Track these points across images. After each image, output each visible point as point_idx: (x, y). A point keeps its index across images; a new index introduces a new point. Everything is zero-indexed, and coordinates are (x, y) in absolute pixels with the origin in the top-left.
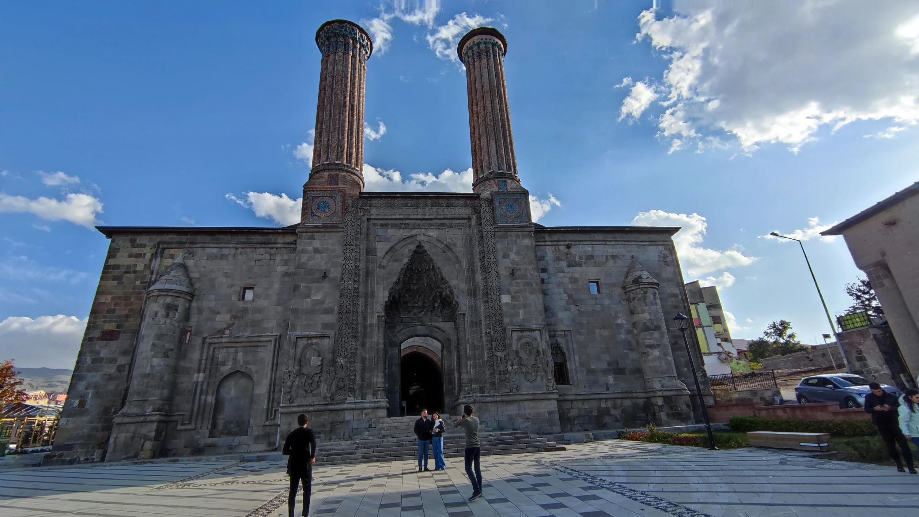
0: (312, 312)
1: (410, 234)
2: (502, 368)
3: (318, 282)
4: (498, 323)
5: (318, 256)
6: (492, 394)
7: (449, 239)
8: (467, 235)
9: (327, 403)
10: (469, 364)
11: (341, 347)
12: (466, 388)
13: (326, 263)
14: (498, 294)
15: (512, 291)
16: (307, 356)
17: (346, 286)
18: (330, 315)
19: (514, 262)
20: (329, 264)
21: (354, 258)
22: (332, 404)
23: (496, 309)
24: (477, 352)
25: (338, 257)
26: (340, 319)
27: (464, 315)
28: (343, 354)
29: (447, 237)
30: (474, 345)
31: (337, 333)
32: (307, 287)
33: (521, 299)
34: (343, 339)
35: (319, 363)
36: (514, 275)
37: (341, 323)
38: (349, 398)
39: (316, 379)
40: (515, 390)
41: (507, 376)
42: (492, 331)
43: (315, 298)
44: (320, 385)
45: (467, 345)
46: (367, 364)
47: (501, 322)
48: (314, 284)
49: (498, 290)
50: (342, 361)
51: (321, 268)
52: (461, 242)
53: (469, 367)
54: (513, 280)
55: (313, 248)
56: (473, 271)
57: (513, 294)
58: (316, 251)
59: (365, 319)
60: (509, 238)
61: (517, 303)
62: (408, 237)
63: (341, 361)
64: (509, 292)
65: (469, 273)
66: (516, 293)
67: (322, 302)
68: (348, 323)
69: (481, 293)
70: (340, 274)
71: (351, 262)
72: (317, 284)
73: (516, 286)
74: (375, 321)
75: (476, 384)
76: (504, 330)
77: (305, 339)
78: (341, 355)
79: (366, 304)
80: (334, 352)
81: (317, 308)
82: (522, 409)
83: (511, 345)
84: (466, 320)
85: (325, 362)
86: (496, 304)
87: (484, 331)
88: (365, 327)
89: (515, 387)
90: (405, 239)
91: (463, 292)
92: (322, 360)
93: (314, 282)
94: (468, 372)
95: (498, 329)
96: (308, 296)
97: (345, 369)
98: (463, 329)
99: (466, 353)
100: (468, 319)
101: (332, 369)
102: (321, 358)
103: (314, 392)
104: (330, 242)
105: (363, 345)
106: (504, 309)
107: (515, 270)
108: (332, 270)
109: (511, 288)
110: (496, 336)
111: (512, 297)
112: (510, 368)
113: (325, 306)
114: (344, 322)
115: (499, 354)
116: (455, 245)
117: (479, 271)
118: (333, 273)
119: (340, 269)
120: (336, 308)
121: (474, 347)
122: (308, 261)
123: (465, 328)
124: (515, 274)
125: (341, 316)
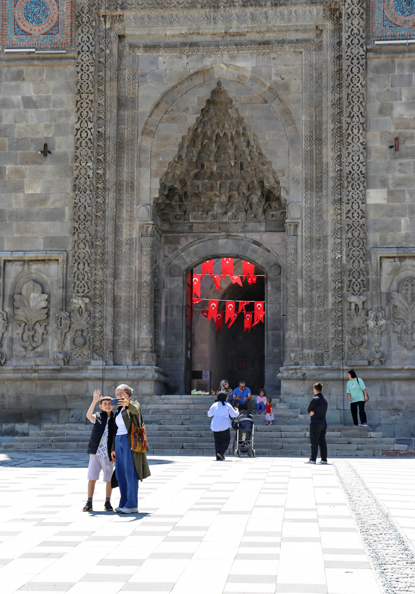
0: (27, 216)
1: (200, 66)
2: (357, 322)
3: (35, 162)
4: (356, 243)
5: (31, 112)
6: (336, 367)
7: (277, 74)
8: (311, 66)
9: (59, 367)
10: (300, 313)
11: (78, 279)
12: (293, 355)
13: (47, 127)
14: (362, 188)
15: (390, 182)
16: (24, 292)
17: (83, 171)
18: (57, 223)
19: (402, 123)
20: (53, 129)
21: (95, 119)
22: (68, 370)
23: (356, 215)
24: (315, 294)
25: (67, 114)
26: (75, 231)
27: (296, 226)
28: (81, 290)
29: (273, 71)
30: (312, 281)
31: (70, 254)
32: (16, 171)
33: (407, 196)
34: (81, 266)
35: (44, 304)
36: (397, 150)
37: (76, 237)
38: (93, 362)
39: (40, 330)
40: (376, 362)
41: (366, 337)
42: (344, 258)
43: (30, 192)
44: (47, 339)
45: (299, 281)
46: (123, 308)
47: (364, 241)
48: (27, 166)
49: (362, 179)
50: (80, 302)
51: (40, 136)
52: (299, 81)
53: (299, 319)
54: (396, 158)
55: (23, 98)
56: (319, 140)
57: (391, 188)
58: (28, 103)
59: (117, 230)
60: (397, 72)
61: (397, 204)
62: (197, 73)
63: (78, 302)
64: (384, 183)
65: (311, 145)
66: (399, 185)
67: (43, 199)
68: (88, 238)
69: (331, 184)
70: (73, 149)
71: (90, 125)
72: (33, 167)
73: (400, 171)
74: (135, 234)
75: (311, 348)
76: (367, 255)
77: (18, 263)
78: (78, 292)
79: (118, 202)
80: (65, 287)
81: (36, 209)
82: (389, 393)
83: (378, 283)
84: (299, 234)
85: (53, 301)
86: (355, 207)
87: (330, 255)
88: (117, 245)
89: (378, 356)
90: (190, 76)
91: (297, 182)
92: (48, 300)
93: (27, 163)
94: (298, 328)
95: (356, 253)
96: (19, 188)
97: (85, 315)
98: (293, 251)
99: (297, 295)
100: (302, 233)
101: (64, 314)
102: (46, 296)
103: (39, 349)
104: (52, 84)
105: (115, 275)
106: (371, 215)
107: (401, 139)
108: (58, 140)
109: (390, 176)
110: (350, 266)
111: (391, 193)
112: (371, 323)
113: (49, 205)
114: (82, 236)
115: (353, 299)
116: (286, 87)
117: (330, 140)
118: (59, 147)
119: (71, 139)
120: (68, 211)
121: (312, 285)
122: (16, 122)
123: (296, 250)
124: (401, 147)
125: (77, 225)
